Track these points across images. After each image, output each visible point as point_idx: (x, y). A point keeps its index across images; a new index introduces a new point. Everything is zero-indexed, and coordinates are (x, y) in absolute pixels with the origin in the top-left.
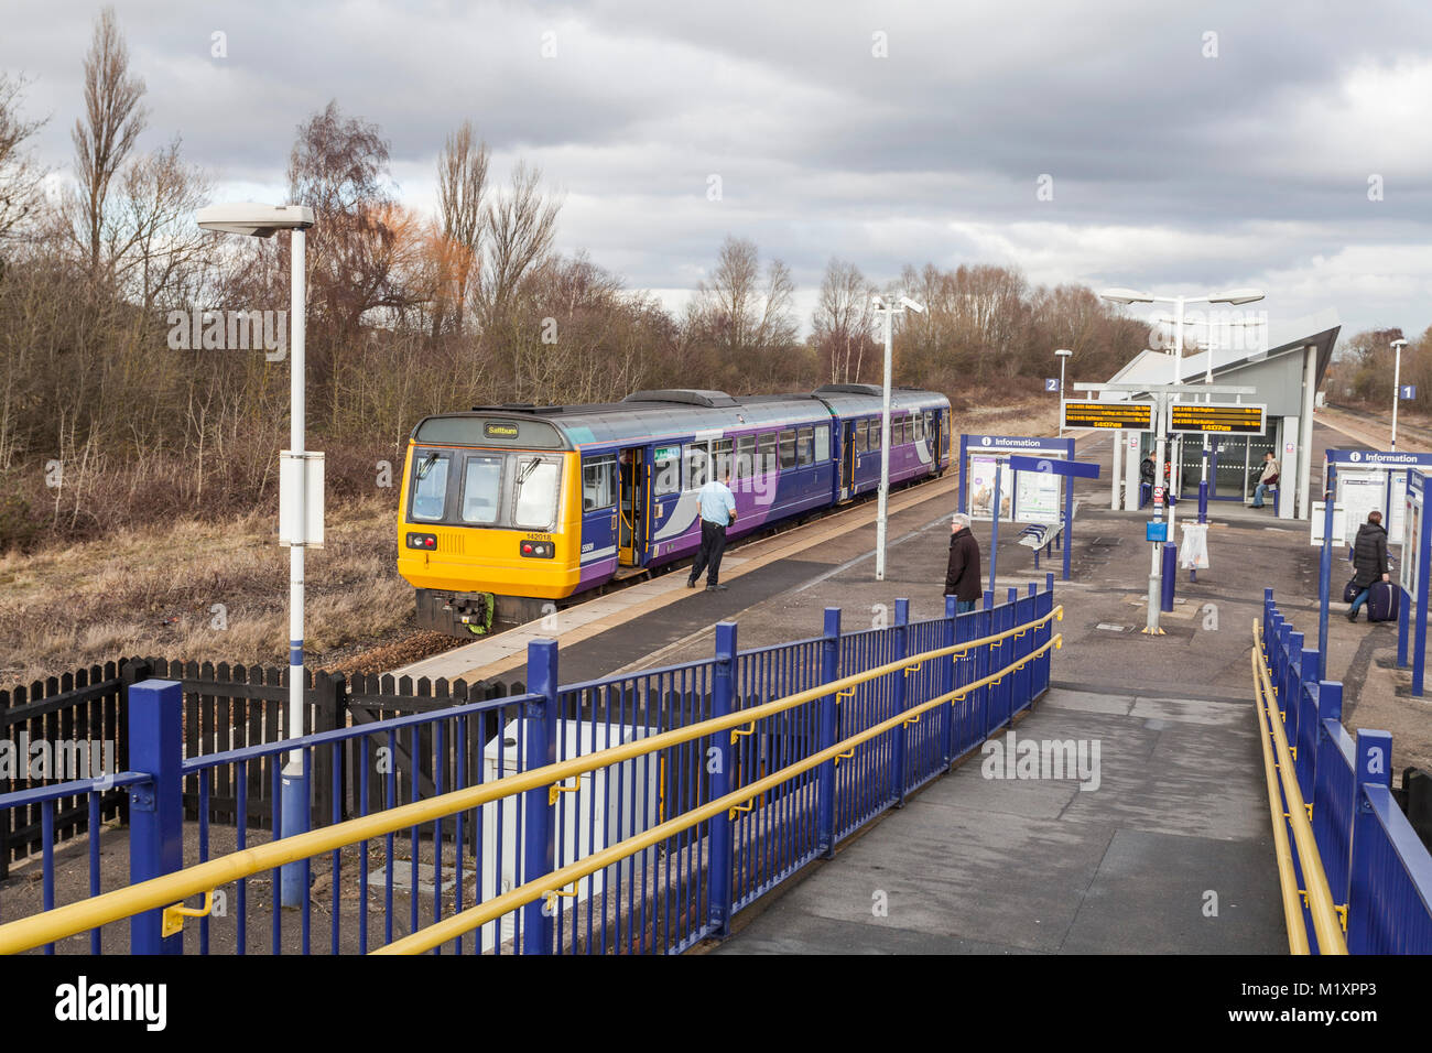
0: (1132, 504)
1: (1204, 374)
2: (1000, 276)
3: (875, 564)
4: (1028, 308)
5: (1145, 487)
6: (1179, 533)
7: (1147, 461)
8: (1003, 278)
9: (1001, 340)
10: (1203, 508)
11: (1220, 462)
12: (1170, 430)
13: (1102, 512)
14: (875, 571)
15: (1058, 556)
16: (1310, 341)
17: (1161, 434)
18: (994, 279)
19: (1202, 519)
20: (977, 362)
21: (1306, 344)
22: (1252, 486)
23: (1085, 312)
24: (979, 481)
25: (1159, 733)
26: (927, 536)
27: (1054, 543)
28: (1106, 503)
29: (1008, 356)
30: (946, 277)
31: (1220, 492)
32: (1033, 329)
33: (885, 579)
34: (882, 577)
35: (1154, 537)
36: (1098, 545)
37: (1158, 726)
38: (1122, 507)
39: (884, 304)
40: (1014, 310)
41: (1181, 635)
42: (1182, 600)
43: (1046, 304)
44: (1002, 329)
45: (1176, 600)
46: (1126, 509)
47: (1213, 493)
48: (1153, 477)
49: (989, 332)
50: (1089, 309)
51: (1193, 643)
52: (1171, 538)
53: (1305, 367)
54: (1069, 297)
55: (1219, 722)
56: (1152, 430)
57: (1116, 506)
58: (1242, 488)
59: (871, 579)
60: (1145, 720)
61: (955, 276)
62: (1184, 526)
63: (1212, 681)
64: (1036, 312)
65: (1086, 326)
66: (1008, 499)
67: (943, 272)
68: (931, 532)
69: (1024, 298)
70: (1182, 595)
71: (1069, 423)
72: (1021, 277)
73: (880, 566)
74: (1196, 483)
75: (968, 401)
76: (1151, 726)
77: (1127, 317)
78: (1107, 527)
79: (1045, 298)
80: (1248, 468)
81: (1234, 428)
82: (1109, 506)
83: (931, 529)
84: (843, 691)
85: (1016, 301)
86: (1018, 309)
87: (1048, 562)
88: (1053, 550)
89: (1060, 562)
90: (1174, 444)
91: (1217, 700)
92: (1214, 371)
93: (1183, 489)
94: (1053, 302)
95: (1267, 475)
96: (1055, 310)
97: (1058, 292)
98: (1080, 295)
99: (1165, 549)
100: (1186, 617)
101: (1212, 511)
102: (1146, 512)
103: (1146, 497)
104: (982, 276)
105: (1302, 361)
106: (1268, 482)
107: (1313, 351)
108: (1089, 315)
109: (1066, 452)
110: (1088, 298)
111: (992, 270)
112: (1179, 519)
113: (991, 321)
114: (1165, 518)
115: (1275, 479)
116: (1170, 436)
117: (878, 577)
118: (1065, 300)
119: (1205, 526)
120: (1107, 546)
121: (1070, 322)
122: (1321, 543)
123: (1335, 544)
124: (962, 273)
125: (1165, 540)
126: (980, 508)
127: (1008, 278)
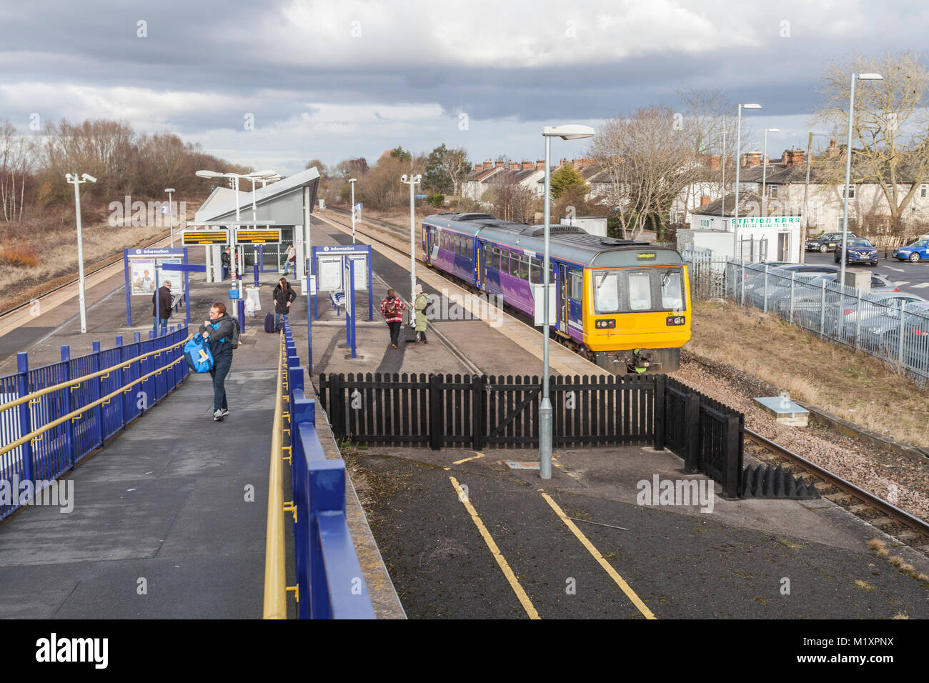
0: (218, 278)
1: (252, 204)
2: (114, 129)
3: (80, 324)
4: (136, 149)
5: (224, 269)
6: (245, 293)
7: (224, 253)
8: (117, 129)
9: (119, 171)
10: (257, 278)
11: (264, 251)
12: (237, 244)
13: (201, 285)
14: (80, 328)
15: (182, 311)
16: (306, 185)
17: (232, 246)
18: (111, 129)
19: (257, 284)
20: (105, 188)
21: (304, 187)
22: (282, 263)
23: (174, 151)
24: (136, 274)
25: (242, 385)
26: (103, 306)
27: (179, 304)
28: (203, 278)
29: (126, 182)
30: (76, 129)
31: (266, 268)
32: (140, 163)
33: (87, 332)
34: (85, 331)
35: (233, 296)
36: (203, 303)
37: (242, 382)
38: (213, 280)
39: (73, 178)
40: (126, 152)
41: (249, 344)
42: (249, 327)
43: (148, 145)
44: (119, 163)
45: (246, 328)
46: (215, 281)
47: (262, 268)
48: (229, 262)
49: (110, 166)
50: (177, 148)
51: (255, 346)
52: (241, 296)
53: (304, 197)
54: (163, 141)
55: (269, 377)
56: (228, 244)
57: (209, 280)
58: (277, 264)
59: (79, 333)
60: (236, 381)
61: (82, 128)
62: (247, 290)
63: (265, 362)
64: (141, 151)
65: (176, 160)
66: (153, 282)
67: (73, 124)
68: (105, 304)
69: (133, 141)
70: (249, 325)
71: (186, 242)
72: (129, 128)
73: (83, 325)
74: (252, 264)
75: (102, 214)
76: (238, 383)
77: (202, 154)
78: (205, 292)
79: (146, 142)
80: (279, 254)
81: (267, 241)
82: (205, 280)
83: (104, 302)
84: (73, 386)
85: (127, 145)
86: (130, 150)
87: (177, 315)
88: (179, 308)
89: (185, 314)
90: (239, 249)
91: (268, 369)
92: (257, 202)
93: (245, 267)
94: (152, 145)
95: (290, 257)
96: (154, 150)
97: (155, 138)
98: (169, 140)
99: (239, 302)
100: (252, 335)
101: (262, 279)
102: (227, 282)
103: (226, 274)
104: (102, 128)
105: (302, 196)
106: (291, 260)
107: (308, 189)
108: (177, 153)
109: (183, 255)
110: (175, 141)
111: (108, 124)
112: (244, 285)
113: (111, 159)
114: (237, 286)
115: (294, 259)
116: (237, 246)
117: (83, 331)
118: (160, 143)
119: (258, 289)
120: (208, 303)
121: (164, 157)
122: (306, 294)
123: (312, 294)
124: (86, 125)
125: (238, 298)
126: (138, 288)
127: (120, 129)
